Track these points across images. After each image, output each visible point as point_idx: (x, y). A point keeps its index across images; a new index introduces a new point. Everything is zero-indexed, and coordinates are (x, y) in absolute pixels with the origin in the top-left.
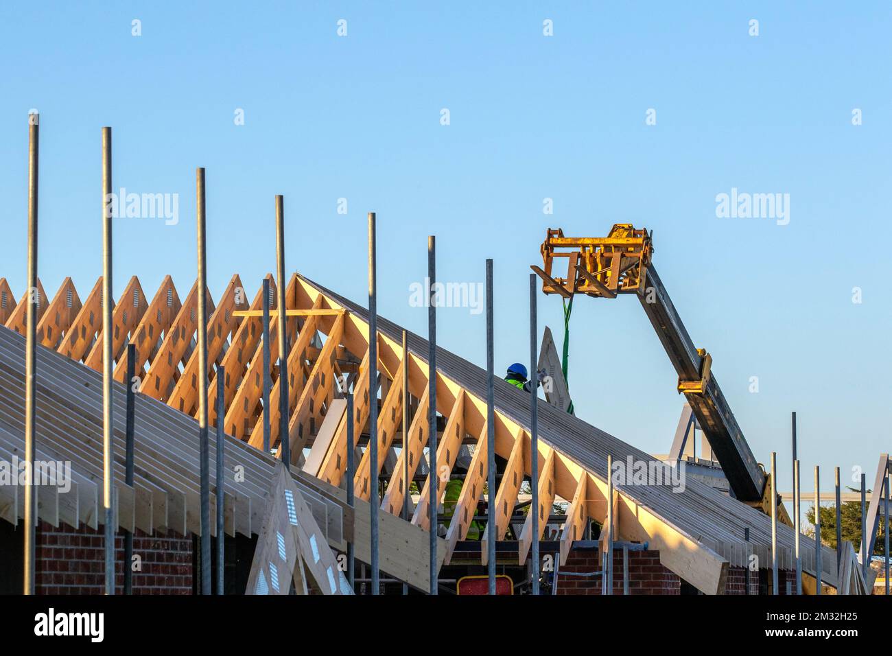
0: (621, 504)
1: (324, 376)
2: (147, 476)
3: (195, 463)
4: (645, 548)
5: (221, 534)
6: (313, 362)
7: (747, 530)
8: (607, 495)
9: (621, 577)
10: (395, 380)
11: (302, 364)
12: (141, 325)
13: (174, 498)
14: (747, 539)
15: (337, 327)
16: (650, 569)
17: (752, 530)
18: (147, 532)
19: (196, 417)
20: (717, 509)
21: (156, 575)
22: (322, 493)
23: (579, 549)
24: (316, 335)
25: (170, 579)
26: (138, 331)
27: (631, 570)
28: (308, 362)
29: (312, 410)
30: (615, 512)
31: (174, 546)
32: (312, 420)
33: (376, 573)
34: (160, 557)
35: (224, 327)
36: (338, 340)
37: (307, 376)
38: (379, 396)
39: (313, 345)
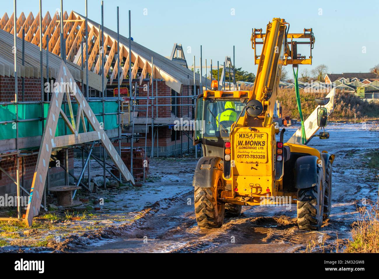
0: (155, 69)
1: (79, 37)
2: (28, 63)
3: (39, 58)
4: (162, 80)
5: (48, 78)
6: (77, 33)
7: (188, 76)
8: (152, 67)
9: (156, 88)
10: (98, 38)
11: (74, 34)
12: (32, 24)
13: (35, 69)
14: (188, 78)
15: (83, 24)
16: (163, 86)
17: (189, 75)
18: (28, 77)
19: (39, 46)
20: (181, 70)
21: (31, 89)
22: (75, 67)
23: (145, 81)
24: (78, 26)
25: (35, 89)
26: (32, 26)
27: (158, 86)
28: (76, 33)
29: (76, 46)
30: (154, 71)
31: (36, 81)
32: (76, 48)
33: (88, 87)
34: (32, 84)
35: (54, 25)
36: (83, 28)
37: (75, 37)
38: (94, 42)
39: (77, 29)
